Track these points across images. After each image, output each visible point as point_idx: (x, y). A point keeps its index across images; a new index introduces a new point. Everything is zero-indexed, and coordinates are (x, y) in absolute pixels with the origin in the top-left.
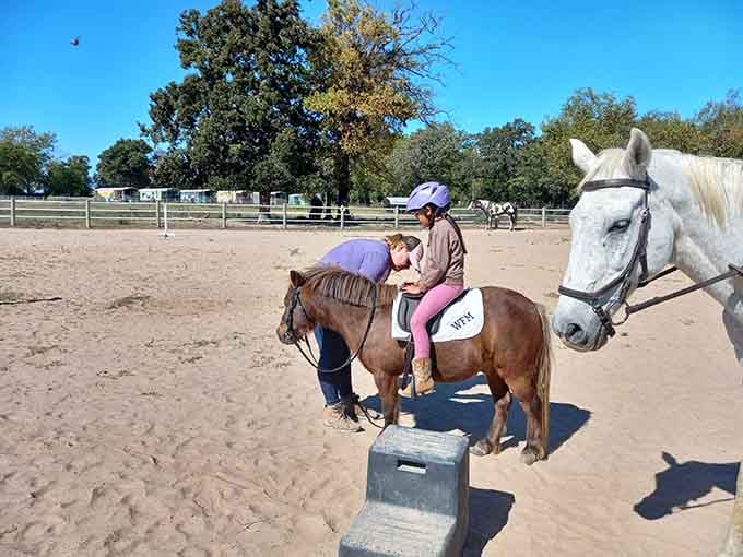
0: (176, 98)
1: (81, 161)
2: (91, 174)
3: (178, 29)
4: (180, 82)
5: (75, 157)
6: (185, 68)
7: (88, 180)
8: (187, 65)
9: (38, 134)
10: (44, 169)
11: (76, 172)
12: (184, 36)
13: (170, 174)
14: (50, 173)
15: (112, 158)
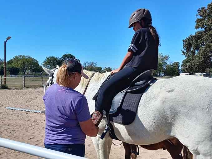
0: (192, 40)
1: (177, 64)
2: (180, 68)
3: (197, 15)
4: (194, 34)
5: (175, 63)
6: (196, 29)
7: (179, 71)
8: (197, 28)
9: (163, 55)
10: (165, 67)
11: (175, 68)
12: (199, 17)
13: (192, 68)
14: (166, 68)
15: (187, 62)
